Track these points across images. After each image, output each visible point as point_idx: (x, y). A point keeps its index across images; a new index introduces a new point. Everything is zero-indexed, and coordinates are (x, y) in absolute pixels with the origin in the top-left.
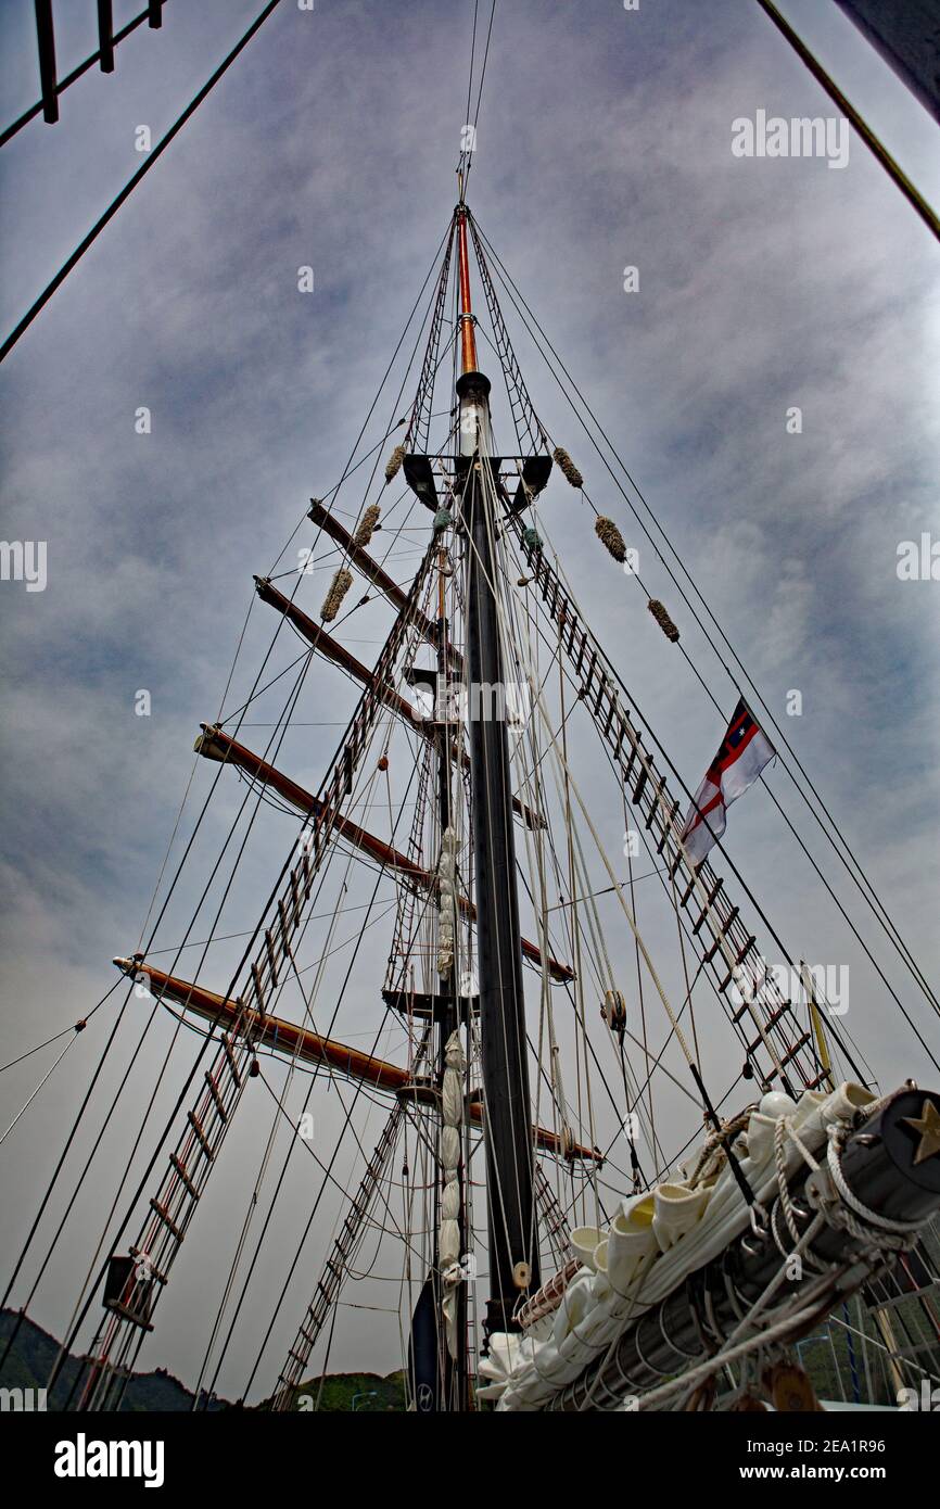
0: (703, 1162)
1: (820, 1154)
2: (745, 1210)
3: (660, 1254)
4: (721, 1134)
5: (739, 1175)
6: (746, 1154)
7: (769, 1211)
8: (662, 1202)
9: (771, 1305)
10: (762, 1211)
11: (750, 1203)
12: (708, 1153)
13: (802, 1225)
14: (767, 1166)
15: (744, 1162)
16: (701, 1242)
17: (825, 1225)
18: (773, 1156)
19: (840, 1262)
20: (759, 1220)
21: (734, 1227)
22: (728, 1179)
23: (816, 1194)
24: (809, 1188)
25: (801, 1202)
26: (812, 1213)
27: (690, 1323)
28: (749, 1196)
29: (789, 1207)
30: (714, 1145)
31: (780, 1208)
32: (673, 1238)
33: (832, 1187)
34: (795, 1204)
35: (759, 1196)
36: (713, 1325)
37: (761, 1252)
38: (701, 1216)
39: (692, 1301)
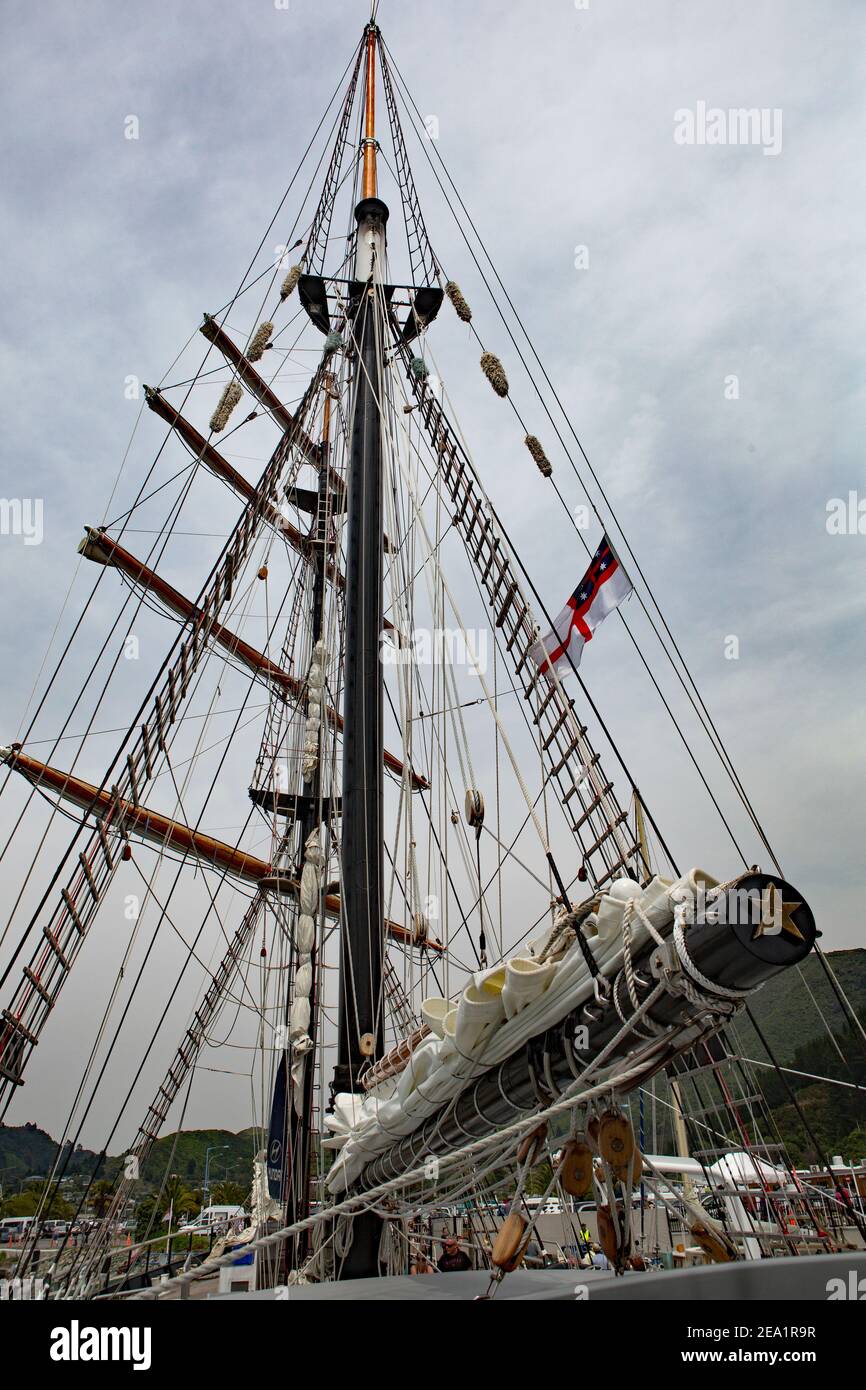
0: (552, 940)
1: (666, 930)
2: (589, 981)
3: (505, 1021)
4: (572, 915)
5: (586, 951)
6: (594, 932)
7: (612, 982)
8: (512, 973)
9: (604, 1064)
10: (605, 982)
11: (594, 975)
12: (558, 932)
13: (642, 993)
14: (613, 942)
15: (591, 940)
16: (546, 1009)
17: (665, 992)
18: (621, 933)
19: (675, 1025)
20: (602, 989)
21: (578, 996)
22: (575, 955)
23: (659, 965)
24: (653, 960)
25: (645, 973)
26: (654, 983)
27: (528, 1080)
28: (594, 970)
29: (631, 977)
30: (564, 926)
31: (624, 979)
32: (519, 1006)
33: (675, 958)
34: (638, 975)
35: (604, 969)
36: (549, 1083)
37: (601, 1018)
38: (547, 988)
39: (531, 1061)
